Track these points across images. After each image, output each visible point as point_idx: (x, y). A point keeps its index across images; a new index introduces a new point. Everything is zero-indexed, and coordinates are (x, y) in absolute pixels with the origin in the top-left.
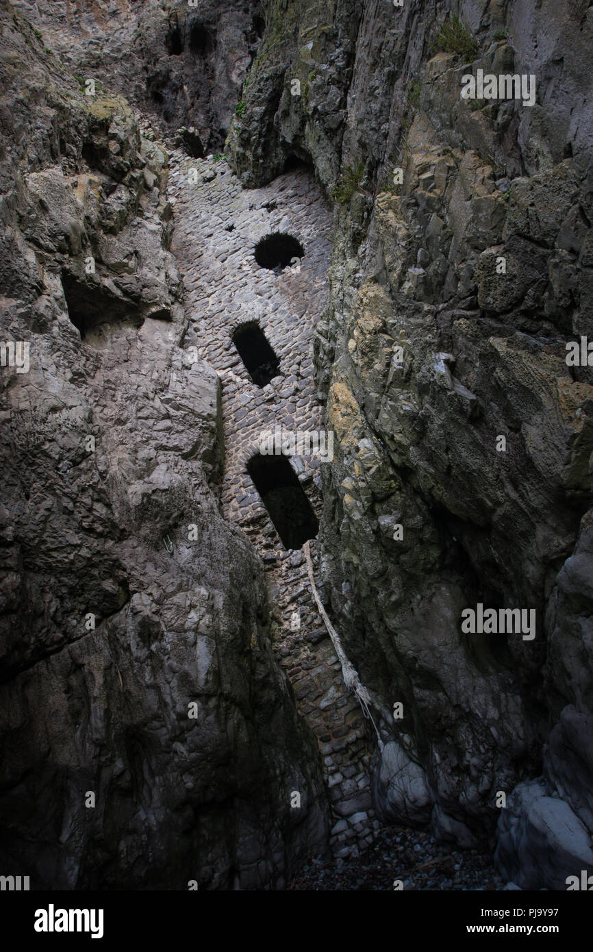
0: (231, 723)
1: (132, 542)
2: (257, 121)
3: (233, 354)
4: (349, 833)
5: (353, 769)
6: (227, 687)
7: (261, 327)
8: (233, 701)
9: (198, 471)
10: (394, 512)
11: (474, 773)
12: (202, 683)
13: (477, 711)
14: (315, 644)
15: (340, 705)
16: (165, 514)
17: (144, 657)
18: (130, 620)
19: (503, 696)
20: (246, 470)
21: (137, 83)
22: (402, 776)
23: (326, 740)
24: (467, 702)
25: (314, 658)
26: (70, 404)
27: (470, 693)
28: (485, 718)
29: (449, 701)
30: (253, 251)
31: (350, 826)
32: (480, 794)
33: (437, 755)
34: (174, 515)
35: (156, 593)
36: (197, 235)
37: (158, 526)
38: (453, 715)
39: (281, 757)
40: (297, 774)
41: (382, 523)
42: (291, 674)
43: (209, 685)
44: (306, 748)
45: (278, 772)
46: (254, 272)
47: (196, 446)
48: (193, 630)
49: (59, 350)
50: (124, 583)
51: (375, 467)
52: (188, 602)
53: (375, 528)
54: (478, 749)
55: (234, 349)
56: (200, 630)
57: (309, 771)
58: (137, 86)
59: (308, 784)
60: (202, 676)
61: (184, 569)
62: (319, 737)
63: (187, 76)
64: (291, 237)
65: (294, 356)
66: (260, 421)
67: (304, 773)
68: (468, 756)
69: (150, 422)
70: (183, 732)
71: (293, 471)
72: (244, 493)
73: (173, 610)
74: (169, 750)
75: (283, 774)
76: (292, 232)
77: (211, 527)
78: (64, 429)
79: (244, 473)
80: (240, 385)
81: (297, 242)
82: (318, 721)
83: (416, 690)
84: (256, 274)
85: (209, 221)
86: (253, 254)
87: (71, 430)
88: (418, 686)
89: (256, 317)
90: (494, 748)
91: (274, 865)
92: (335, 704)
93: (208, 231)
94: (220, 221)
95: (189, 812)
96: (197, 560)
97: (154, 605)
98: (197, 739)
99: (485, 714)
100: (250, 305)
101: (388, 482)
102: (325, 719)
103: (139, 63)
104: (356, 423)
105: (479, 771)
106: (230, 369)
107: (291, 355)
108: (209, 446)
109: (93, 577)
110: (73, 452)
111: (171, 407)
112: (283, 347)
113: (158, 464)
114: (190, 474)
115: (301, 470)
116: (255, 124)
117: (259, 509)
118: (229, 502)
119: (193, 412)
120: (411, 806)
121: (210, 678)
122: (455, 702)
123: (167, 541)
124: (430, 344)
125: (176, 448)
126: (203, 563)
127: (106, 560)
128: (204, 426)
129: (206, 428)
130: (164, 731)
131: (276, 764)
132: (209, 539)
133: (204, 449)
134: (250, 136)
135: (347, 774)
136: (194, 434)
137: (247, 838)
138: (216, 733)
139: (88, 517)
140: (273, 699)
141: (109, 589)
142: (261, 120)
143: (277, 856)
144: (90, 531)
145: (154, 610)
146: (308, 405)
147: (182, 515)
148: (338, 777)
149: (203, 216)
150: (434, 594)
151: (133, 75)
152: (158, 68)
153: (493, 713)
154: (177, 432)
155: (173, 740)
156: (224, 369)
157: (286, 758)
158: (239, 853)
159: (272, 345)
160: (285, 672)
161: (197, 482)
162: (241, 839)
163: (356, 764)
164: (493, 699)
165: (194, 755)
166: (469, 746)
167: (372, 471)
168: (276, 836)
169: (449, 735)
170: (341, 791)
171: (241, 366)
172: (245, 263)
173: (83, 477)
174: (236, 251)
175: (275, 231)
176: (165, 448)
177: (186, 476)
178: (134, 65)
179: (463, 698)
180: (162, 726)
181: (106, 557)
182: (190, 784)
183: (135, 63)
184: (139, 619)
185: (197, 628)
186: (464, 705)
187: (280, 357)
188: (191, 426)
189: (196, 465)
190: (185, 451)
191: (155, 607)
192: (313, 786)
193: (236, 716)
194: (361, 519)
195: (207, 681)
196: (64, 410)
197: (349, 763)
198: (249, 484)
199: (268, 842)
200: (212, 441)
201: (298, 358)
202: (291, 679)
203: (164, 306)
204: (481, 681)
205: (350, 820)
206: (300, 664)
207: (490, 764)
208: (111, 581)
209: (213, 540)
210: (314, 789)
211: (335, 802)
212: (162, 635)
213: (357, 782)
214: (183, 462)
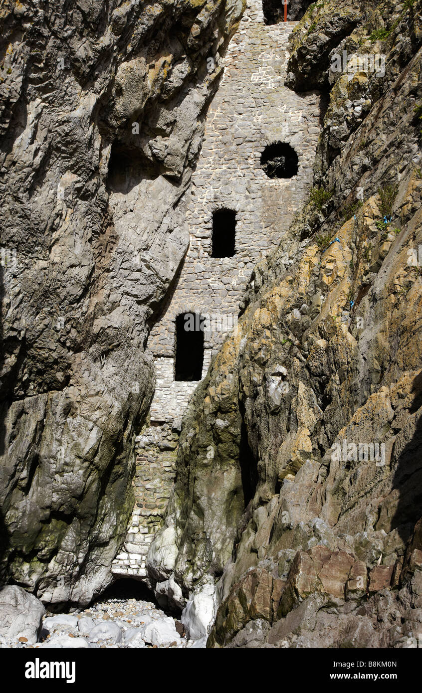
0: (90, 478)
1: (82, 354)
2: (317, 46)
3: (208, 229)
4: (127, 562)
5: (146, 530)
6: (97, 459)
7: (236, 219)
8: (97, 468)
9: (142, 314)
10: (226, 421)
11: (195, 568)
12: (85, 452)
13: (212, 541)
14: (162, 450)
15: (157, 491)
16: (109, 342)
17: (61, 423)
18: (62, 399)
19: (228, 540)
20: (175, 320)
22: (167, 549)
23: (140, 506)
24: (211, 533)
25: (157, 457)
26: (82, 264)
27: (214, 530)
28: (213, 546)
29: (203, 528)
30: (263, 150)
31: (128, 559)
32: (193, 579)
33: (185, 549)
34: (114, 344)
35: (83, 393)
36: (232, 107)
37: (102, 348)
38: (201, 535)
39: (109, 505)
40: (113, 518)
41: (217, 423)
42: (139, 460)
43: (88, 455)
44: (126, 505)
45: (103, 512)
46: (255, 169)
47: (150, 297)
48: (94, 422)
49: (90, 214)
50: (68, 378)
51: (227, 395)
52: (98, 405)
53: (212, 423)
54: (203, 558)
55: (210, 225)
56: (97, 423)
57: (121, 519)
59: (117, 526)
60: (87, 449)
61: (105, 381)
62: (136, 502)
64: (295, 153)
65: (245, 256)
66: (200, 291)
67: (117, 518)
68: (197, 559)
69: (127, 272)
70: (64, 471)
71: (203, 338)
72: (166, 336)
73: (88, 406)
74: (52, 476)
75: (105, 515)
76: (298, 149)
77: (133, 358)
78: (73, 281)
79: (173, 322)
80: (201, 255)
81: (298, 161)
82: (141, 494)
83: (192, 513)
84: (254, 171)
85: (246, 100)
86: (261, 153)
87: (77, 283)
88: (194, 511)
89: (237, 210)
90: (210, 561)
91: (78, 558)
92: (155, 489)
93: (241, 109)
94: (254, 105)
95: (48, 512)
96: (115, 377)
97: (79, 397)
98: (69, 479)
99: (214, 544)
100: (238, 197)
101: (231, 406)
102: (146, 495)
104: (232, 363)
105: (198, 569)
106: (200, 239)
107: (244, 253)
108: (157, 299)
109: (53, 368)
110: (72, 297)
111: (145, 265)
112: (243, 244)
113: (119, 306)
114: (137, 315)
115: (208, 340)
116: (314, 47)
117: (170, 351)
118: (154, 336)
119: (157, 274)
120: (163, 566)
121: (91, 452)
122: (205, 531)
123: (103, 357)
124: (279, 359)
125: (135, 296)
126: (118, 381)
127: (64, 362)
128: (160, 286)
129: (161, 288)
130: (55, 466)
131: (104, 508)
132: (128, 366)
133: (153, 300)
134: (308, 53)
135: (142, 531)
136: (150, 289)
137: (70, 538)
138: (81, 481)
139: (65, 336)
140: (120, 472)
141: (59, 378)
142: (321, 47)
143: (81, 555)
144: (63, 344)
145: (77, 400)
146: (235, 297)
147: (118, 346)
148: (136, 530)
149: (244, 92)
150: (227, 470)
153: (219, 546)
154: (142, 284)
155: (56, 473)
156: (196, 237)
157: (111, 506)
158: (63, 543)
159: (236, 238)
160: (135, 457)
161: (139, 322)
162: (67, 537)
163: (149, 528)
164: (223, 539)
165: (64, 486)
166: (199, 554)
167: (225, 396)
168: (86, 545)
169: (195, 543)
170: (134, 538)
171: (208, 242)
172: (252, 156)
173: (73, 312)
174: (252, 142)
175: (287, 141)
176: (128, 294)
177: (133, 317)
179: (209, 530)
180: (54, 463)
181: (65, 361)
182: (54, 499)
184: (68, 401)
185: (96, 422)
186: (208, 534)
187: (236, 251)
188: (152, 282)
189: (144, 308)
190: (140, 299)
191: (79, 399)
192: (119, 528)
193: (94, 476)
194: (208, 415)
195: (88, 453)
196: (77, 268)
197: (146, 525)
198: (172, 331)
199: (80, 545)
200: (161, 297)
201: (247, 259)
202: (137, 462)
203: (176, 173)
204: (224, 527)
205: (130, 555)
206: (147, 457)
207: (204, 568)
208: (62, 373)
209: (130, 367)
210: (119, 529)
211: (127, 542)
212: (76, 416)
213: (145, 538)
214: (135, 306)
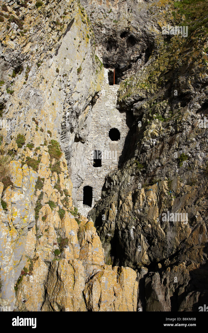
2: (130, 102)
10: (111, 234)
21: (106, 38)
30: (109, 130)
36: (99, 114)
41: (108, 235)
53: (106, 235)
55: (93, 156)
58: (106, 39)
63: (120, 47)
64: (119, 132)
66: (91, 178)
72: (81, 194)
80: (91, 166)
81: (120, 135)
84: (107, 138)
85: (104, 112)
89: (102, 151)
93: (102, 115)
94: (106, 114)
100: (102, 146)
103: (111, 33)
106: (90, 160)
107: (104, 166)
111: (78, 176)
112: (104, 163)
117: (82, 199)
118: (77, 194)
119: (82, 179)
124: (133, 224)
134: (127, 103)
146: (102, 181)
149: (103, 109)
151: (107, 35)
152: (115, 38)
171: (93, 162)
172: (106, 132)
174: (106, 127)
175: (117, 128)
178: (109, 33)
183: (110, 32)
187: (102, 165)
188: (80, 181)
201: (105, 168)
203: (85, 141)
